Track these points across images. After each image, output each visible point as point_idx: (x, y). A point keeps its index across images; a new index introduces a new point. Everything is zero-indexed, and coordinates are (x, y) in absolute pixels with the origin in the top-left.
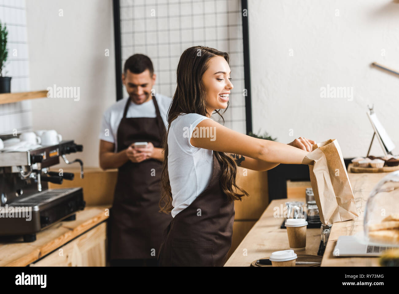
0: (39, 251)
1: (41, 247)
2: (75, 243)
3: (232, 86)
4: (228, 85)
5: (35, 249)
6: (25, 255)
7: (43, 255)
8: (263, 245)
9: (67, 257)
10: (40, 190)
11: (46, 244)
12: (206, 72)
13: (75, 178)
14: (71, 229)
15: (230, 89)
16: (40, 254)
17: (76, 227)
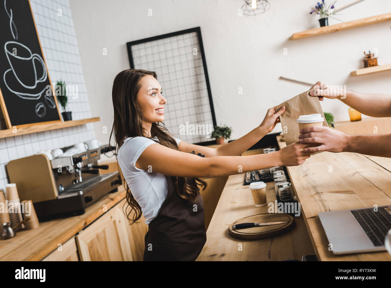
0: (84, 222)
1: (86, 218)
2: (117, 207)
3: (166, 100)
4: (162, 100)
5: (80, 222)
6: (71, 229)
7: (88, 224)
8: (235, 203)
9: (111, 217)
10: (81, 181)
11: (90, 215)
12: (139, 91)
13: (110, 167)
14: (112, 199)
15: (164, 103)
16: (85, 223)
17: (116, 197)
